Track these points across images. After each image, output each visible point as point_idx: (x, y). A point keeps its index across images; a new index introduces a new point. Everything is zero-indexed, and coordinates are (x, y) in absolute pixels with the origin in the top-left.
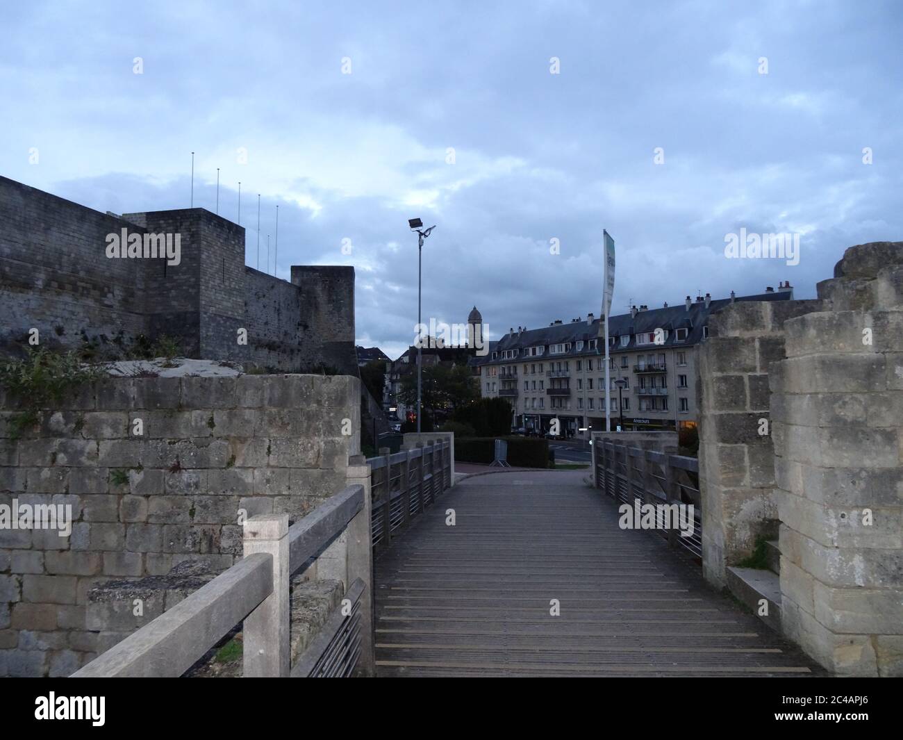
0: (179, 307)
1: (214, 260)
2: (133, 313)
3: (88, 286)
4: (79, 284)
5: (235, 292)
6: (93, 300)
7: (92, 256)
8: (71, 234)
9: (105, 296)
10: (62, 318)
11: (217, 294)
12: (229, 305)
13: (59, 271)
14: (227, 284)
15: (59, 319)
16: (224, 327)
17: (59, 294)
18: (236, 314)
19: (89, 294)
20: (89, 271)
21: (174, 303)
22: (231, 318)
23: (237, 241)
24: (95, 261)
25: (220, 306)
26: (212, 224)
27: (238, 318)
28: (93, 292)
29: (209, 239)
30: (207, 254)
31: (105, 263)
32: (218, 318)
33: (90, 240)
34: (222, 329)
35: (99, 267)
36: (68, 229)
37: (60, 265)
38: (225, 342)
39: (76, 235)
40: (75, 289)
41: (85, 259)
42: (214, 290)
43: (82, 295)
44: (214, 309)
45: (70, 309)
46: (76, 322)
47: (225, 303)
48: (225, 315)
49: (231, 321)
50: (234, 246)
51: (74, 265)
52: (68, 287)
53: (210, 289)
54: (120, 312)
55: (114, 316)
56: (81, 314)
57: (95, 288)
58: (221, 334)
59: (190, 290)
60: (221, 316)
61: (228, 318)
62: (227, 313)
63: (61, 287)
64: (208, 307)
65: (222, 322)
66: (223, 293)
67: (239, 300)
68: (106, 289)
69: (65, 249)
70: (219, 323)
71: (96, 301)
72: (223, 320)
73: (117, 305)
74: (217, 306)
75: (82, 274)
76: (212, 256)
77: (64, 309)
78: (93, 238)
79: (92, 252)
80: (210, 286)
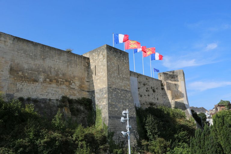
0: (101, 86)
1: (113, 66)
2: (84, 91)
3: (64, 80)
4: (59, 80)
5: (125, 79)
6: (66, 86)
7: (65, 69)
8: (55, 60)
9: (71, 84)
10: (51, 93)
11: (116, 80)
12: (123, 84)
13: (50, 75)
14: (121, 75)
15: (50, 94)
16: (120, 94)
17: (50, 84)
18: (126, 88)
19: (64, 84)
20: (64, 75)
21: (99, 85)
22: (124, 90)
23: (125, 58)
24: (66, 70)
25: (118, 85)
26: (112, 51)
27: (127, 90)
28: (65, 83)
29: (111, 57)
30: (110, 63)
31: (71, 71)
32: (117, 90)
33: (64, 62)
34: (120, 95)
35: (68, 73)
36: (54, 58)
37: (51, 72)
38: (121, 100)
39: (57, 61)
40: (57, 82)
41: (62, 70)
42: (114, 78)
43: (61, 84)
44: (115, 86)
45: (55, 90)
46: (58, 95)
47: (120, 84)
48: (121, 89)
49: (124, 91)
50: (123, 60)
51: (57, 72)
52: (54, 81)
53: (113, 78)
54: (78, 91)
55: (75, 92)
56: (60, 92)
57: (66, 81)
58: (119, 97)
59: (104, 79)
60: (119, 89)
61: (122, 90)
62: (122, 88)
63: (51, 81)
64: (112, 85)
65: (119, 92)
66: (119, 79)
67: (127, 82)
68: (72, 82)
69: (53, 66)
70: (117, 92)
71: (67, 86)
72: (120, 91)
73: (77, 88)
74: (117, 85)
75: (60, 76)
76: (113, 64)
77: (52, 90)
78: (66, 62)
79: (65, 67)
80: (112, 76)
